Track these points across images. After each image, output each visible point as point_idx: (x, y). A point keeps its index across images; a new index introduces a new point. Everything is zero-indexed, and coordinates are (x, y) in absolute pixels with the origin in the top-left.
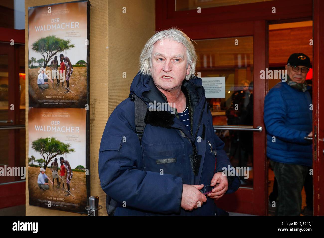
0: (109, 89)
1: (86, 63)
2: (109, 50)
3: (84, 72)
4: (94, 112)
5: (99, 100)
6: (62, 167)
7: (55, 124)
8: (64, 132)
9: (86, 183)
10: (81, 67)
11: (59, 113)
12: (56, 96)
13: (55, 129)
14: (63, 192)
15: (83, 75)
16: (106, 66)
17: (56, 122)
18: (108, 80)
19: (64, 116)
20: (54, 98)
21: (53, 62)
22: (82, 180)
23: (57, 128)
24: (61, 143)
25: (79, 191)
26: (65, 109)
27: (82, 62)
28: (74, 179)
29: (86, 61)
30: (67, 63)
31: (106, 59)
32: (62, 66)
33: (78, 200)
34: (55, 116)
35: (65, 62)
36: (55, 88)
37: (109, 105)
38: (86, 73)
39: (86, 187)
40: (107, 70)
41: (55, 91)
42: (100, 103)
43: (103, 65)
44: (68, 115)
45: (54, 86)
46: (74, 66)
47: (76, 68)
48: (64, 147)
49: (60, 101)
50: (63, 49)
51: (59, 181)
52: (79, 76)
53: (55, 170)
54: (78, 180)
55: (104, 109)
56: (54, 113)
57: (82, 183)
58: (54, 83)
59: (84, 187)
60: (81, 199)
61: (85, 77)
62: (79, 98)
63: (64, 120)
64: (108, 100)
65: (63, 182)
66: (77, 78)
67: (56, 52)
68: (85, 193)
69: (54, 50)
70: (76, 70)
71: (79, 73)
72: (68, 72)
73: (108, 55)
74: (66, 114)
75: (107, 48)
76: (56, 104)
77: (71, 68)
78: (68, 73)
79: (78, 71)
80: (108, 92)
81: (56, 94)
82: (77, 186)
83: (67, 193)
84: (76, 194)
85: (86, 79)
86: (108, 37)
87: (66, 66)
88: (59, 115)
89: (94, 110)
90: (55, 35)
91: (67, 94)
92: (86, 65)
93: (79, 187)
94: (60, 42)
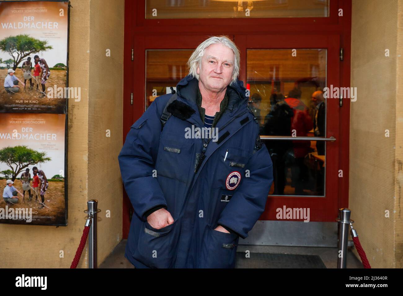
0: (89, 95)
1: (66, 66)
2: (90, 54)
3: (63, 75)
4: (72, 118)
5: (78, 106)
6: (35, 178)
7: (27, 131)
8: (39, 139)
9: (64, 193)
10: (59, 71)
11: (32, 119)
12: (29, 100)
13: (27, 137)
14: (37, 204)
15: (62, 79)
16: (87, 70)
17: (28, 129)
18: (88, 85)
19: (38, 122)
20: (27, 102)
21: (26, 63)
22: (60, 190)
23: (29, 136)
24: (34, 152)
25: (55, 202)
26: (40, 115)
27: (62, 65)
28: (50, 190)
29: (66, 65)
30: (42, 66)
31: (87, 63)
32: (37, 68)
33: (54, 211)
34: (27, 122)
35: (41, 64)
36: (27, 91)
37: (89, 111)
38: (66, 77)
39: (64, 197)
40: (88, 75)
41: (27, 95)
42: (78, 109)
43: (83, 69)
44: (43, 121)
45: (26, 89)
46: (51, 69)
47: (54, 71)
48: (38, 156)
49: (33, 106)
50: (39, 50)
51: (31, 193)
52: (57, 79)
53: (26, 181)
54: (55, 191)
55: (83, 115)
56: (26, 119)
57: (60, 193)
58: (26, 86)
59: (63, 198)
60: (58, 210)
61: (64, 81)
62: (57, 103)
63: (37, 127)
64: (88, 106)
65: (36, 194)
66: (54, 81)
67: (30, 53)
68: (63, 204)
69: (27, 50)
70: (54, 73)
71: (57, 77)
72: (44, 74)
73: (89, 60)
74: (41, 120)
75: (87, 52)
76: (28, 109)
77: (48, 71)
78: (45, 76)
79: (55, 74)
80: (88, 97)
81: (28, 98)
82: (53, 197)
83: (41, 206)
84: (52, 205)
85: (65, 83)
86: (89, 41)
87: (42, 69)
88: (32, 121)
89: (72, 117)
90: (28, 34)
91: (43, 98)
92: (66, 69)
93: (55, 198)
94: (35, 42)
